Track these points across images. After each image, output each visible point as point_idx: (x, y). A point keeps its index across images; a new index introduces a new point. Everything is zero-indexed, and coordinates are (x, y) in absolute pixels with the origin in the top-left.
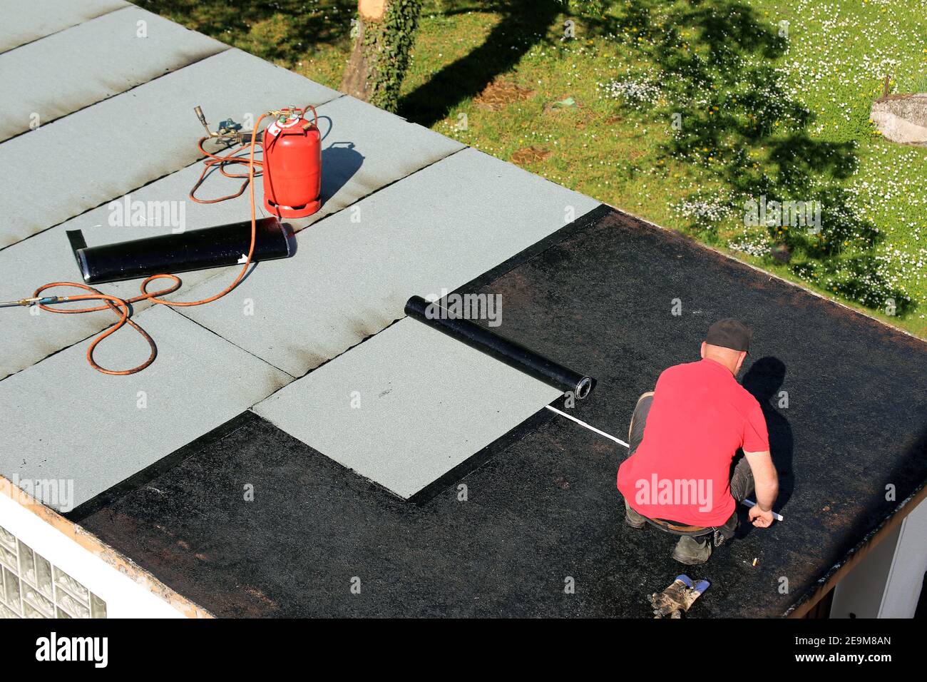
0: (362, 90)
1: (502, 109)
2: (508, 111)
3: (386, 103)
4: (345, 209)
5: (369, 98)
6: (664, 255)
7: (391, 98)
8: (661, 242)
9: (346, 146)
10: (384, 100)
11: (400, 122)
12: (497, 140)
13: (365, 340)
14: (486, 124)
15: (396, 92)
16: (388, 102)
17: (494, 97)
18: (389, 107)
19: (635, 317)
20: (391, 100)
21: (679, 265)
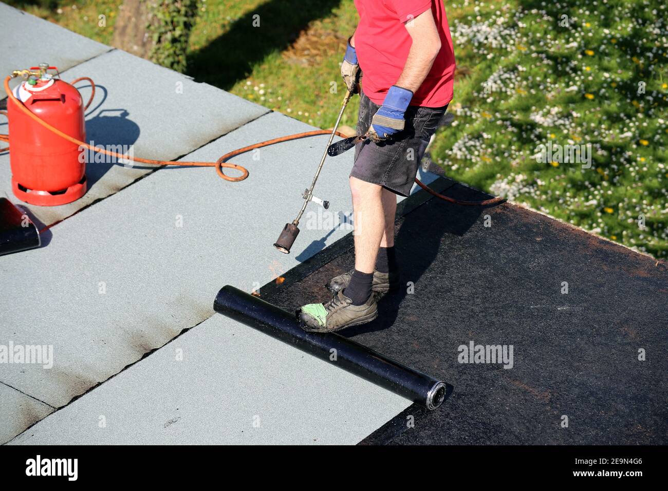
0: (140, 43)
1: (318, 64)
2: (327, 66)
3: (171, 59)
4: (119, 194)
5: (150, 54)
6: (519, 238)
7: (178, 52)
8: (515, 221)
9: (118, 114)
10: (168, 56)
11: (187, 82)
12: (314, 103)
13: (146, 356)
14: (299, 83)
15: (184, 45)
16: (174, 58)
17: (308, 49)
18: (175, 66)
19: (485, 317)
20: (178, 55)
21: (539, 250)
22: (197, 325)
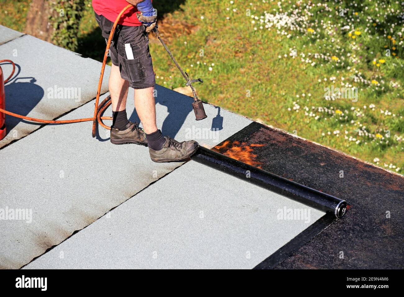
0: (45, 29)
1: (170, 43)
2: (176, 44)
3: (67, 41)
4: (29, 136)
5: (52, 37)
6: (309, 164)
7: (71, 36)
8: (306, 152)
9: (28, 81)
10: (65, 38)
11: (76, 58)
12: (167, 70)
13: (48, 250)
14: (157, 56)
15: (76, 31)
16: (69, 40)
17: (163, 33)
18: (70, 45)
20: (72, 38)
21: (322, 171)
22: (85, 228)
